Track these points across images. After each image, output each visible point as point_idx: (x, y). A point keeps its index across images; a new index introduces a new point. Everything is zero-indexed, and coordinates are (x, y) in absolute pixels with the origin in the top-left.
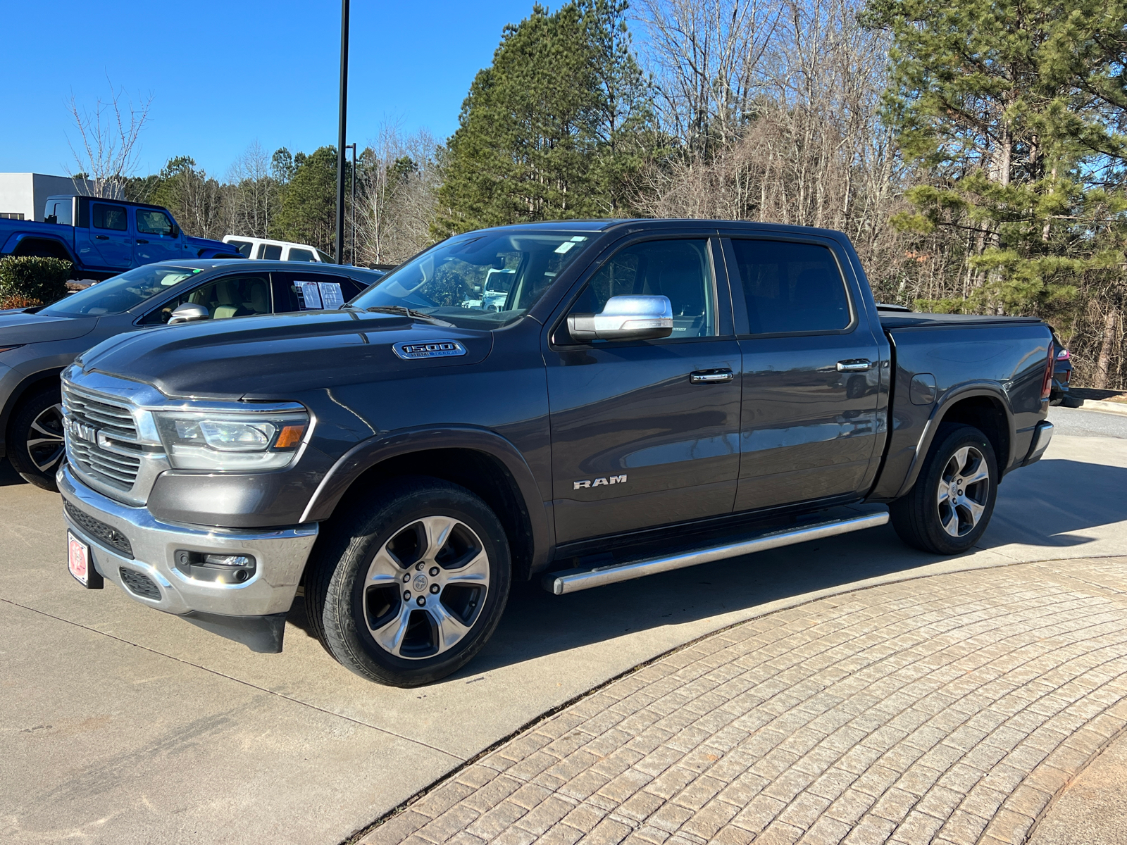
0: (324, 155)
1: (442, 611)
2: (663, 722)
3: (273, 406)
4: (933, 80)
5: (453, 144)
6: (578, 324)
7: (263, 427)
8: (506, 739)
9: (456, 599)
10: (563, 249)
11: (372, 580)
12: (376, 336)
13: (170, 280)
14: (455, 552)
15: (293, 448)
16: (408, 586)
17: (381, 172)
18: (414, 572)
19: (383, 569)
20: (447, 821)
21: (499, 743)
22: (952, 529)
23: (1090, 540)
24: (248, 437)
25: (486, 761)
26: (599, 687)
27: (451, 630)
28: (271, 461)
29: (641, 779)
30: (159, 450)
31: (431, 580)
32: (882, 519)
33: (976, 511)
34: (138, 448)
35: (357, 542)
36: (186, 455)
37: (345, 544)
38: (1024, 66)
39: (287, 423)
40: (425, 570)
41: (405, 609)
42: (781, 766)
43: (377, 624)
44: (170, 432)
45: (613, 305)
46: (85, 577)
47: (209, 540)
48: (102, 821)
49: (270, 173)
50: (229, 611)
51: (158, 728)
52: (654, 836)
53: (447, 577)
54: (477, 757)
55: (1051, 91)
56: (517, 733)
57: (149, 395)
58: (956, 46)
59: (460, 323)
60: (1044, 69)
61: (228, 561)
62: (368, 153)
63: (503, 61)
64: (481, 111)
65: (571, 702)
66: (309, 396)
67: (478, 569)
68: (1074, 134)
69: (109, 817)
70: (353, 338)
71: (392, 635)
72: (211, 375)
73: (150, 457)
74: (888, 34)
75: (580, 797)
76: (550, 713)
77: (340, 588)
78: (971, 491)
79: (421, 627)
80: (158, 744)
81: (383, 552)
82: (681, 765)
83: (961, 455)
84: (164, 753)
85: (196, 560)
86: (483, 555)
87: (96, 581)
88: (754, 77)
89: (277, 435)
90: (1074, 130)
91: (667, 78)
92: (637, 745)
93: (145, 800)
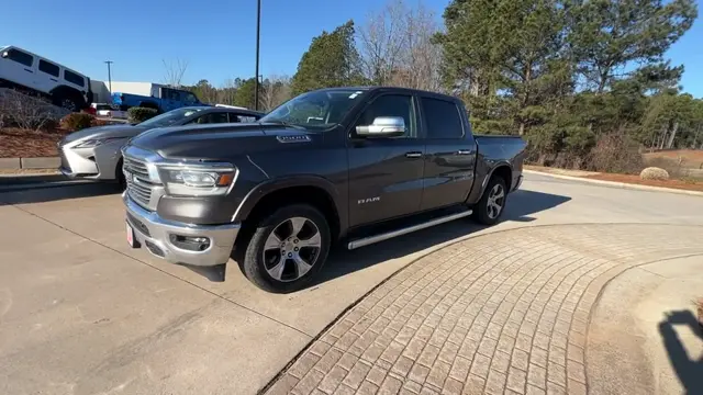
0: (252, 80)
1: (300, 260)
2: (402, 311)
3: (219, 164)
4: (455, 60)
5: (295, 77)
6: (361, 129)
7: (213, 174)
8: (332, 324)
9: (306, 253)
10: (353, 96)
11: (267, 248)
12: (269, 132)
13: (188, 114)
14: (306, 233)
15: (228, 185)
16: (284, 249)
17: (271, 86)
18: (287, 242)
19: (273, 242)
20: (307, 381)
21: (329, 326)
22: (491, 216)
23: (533, 219)
24: (207, 179)
25: (324, 338)
26: (370, 292)
27: (304, 267)
28: (215, 191)
29: (400, 347)
30: (161, 185)
31: (295, 245)
32: (470, 212)
33: (499, 208)
34: (151, 183)
35: (260, 230)
36: (174, 188)
37: (255, 231)
38: (485, 58)
39: (224, 173)
40: (292, 241)
41: (283, 259)
42: (462, 336)
43: (270, 266)
44: (167, 176)
45: (378, 121)
46: (131, 243)
47: (187, 230)
48: (122, 387)
49: (234, 86)
50: (198, 263)
51: (163, 320)
52: (413, 388)
53: (302, 244)
54: (319, 335)
55: (493, 65)
56: (337, 320)
57: (154, 157)
58: (463, 50)
59: (307, 128)
60: (492, 58)
61: (197, 240)
62: (267, 80)
63: (313, 49)
64: (305, 66)
65: (359, 301)
66: (235, 160)
67: (316, 240)
68: (501, 80)
69: (127, 383)
70: (259, 133)
71: (277, 272)
72: (188, 147)
73: (156, 188)
74: (440, 46)
75: (372, 361)
76: (350, 307)
77: (252, 251)
78: (497, 201)
79: (291, 267)
80: (162, 329)
81: (272, 234)
82: (416, 337)
83: (496, 188)
84: (164, 336)
85: (180, 239)
86: (318, 234)
87: (137, 245)
88: (396, 58)
89: (219, 179)
90: (501, 78)
91: (367, 58)
92: (393, 326)
93: (149, 371)
